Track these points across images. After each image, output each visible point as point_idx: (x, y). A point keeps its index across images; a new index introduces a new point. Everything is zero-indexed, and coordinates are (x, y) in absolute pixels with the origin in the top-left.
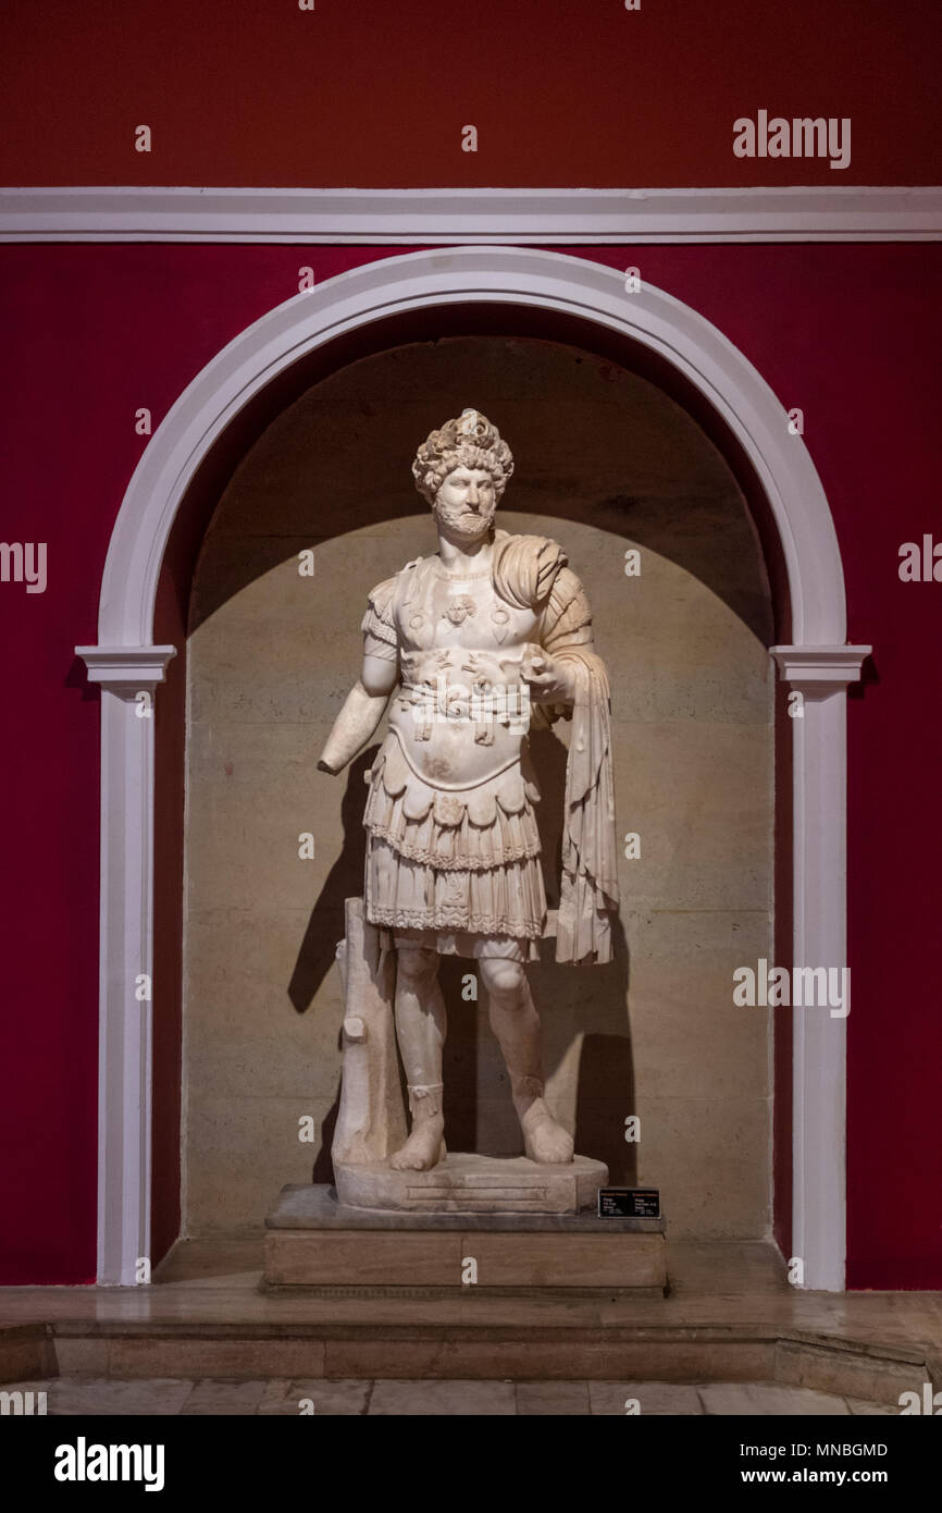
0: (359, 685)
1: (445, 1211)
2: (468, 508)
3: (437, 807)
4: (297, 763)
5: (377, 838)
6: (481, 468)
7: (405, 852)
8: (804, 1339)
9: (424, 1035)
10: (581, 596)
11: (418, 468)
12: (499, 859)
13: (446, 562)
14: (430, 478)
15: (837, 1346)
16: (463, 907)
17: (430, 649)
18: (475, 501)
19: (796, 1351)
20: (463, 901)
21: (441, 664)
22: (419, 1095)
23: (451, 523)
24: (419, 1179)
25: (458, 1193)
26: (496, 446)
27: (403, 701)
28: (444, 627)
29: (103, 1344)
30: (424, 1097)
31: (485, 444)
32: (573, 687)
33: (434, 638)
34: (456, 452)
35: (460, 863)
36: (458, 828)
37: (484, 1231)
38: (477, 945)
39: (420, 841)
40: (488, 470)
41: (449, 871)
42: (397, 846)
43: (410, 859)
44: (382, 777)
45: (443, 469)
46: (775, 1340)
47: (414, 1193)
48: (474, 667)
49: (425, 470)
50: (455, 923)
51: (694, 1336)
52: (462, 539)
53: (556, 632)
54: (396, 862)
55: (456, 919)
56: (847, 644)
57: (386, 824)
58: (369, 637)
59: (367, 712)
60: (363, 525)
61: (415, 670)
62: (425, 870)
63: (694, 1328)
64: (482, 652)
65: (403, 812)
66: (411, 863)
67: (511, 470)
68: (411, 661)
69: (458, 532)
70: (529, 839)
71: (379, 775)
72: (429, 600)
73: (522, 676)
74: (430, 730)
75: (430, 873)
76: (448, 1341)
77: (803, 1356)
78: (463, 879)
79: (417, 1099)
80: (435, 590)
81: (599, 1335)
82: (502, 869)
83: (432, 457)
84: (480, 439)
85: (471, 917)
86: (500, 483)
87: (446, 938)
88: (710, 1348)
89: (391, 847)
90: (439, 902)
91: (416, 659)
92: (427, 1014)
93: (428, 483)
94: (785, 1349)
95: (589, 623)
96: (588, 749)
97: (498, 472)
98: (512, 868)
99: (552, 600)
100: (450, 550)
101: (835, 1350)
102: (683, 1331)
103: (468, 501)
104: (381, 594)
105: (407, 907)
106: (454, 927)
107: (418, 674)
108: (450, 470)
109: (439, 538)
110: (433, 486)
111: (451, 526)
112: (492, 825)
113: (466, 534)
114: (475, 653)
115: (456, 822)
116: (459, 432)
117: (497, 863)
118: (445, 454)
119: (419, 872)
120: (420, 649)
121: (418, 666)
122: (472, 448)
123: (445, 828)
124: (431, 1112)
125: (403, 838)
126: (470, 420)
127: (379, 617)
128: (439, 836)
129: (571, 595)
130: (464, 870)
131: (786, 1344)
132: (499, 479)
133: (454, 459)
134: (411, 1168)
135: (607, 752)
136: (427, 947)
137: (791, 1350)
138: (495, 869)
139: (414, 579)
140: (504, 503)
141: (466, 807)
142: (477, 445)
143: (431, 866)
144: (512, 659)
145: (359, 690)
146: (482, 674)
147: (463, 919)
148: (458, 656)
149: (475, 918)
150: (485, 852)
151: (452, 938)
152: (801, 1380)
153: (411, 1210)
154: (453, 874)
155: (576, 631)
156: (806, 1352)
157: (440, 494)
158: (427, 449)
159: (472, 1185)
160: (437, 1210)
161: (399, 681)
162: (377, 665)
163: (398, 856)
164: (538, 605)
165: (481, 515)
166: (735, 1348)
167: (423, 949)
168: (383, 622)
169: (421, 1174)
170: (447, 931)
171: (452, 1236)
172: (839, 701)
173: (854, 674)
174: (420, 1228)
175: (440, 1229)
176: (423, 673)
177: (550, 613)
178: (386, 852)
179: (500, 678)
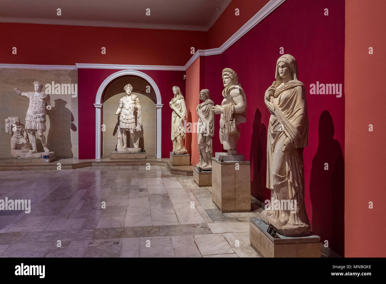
0: (119, 107)
3: (126, 118)
9: (125, 137)
12: (131, 122)
16: (128, 126)
17: (126, 104)
18: (129, 92)
22: (124, 143)
23: (127, 93)
24: (124, 150)
25: (128, 151)
27: (123, 109)
28: (127, 102)
31: (130, 87)
32: (138, 108)
35: (128, 123)
37: (130, 154)
38: (129, 130)
39: (124, 121)
46: (157, 162)
49: (125, 89)
53: (136, 103)
55: (128, 128)
56: (161, 104)
57: (121, 119)
59: (120, 110)
65: (123, 118)
66: (124, 123)
67: (133, 89)
70: (134, 121)
71: (121, 115)
73: (133, 107)
74: (125, 111)
80: (126, 99)
90: (126, 126)
96: (139, 113)
97: (131, 89)
98: (133, 123)
100: (127, 96)
104: (121, 100)
105: (123, 126)
109: (126, 95)
112: (131, 119)
114: (129, 105)
116: (128, 86)
118: (127, 88)
123: (127, 120)
126: (129, 84)
127: (121, 102)
129: (138, 100)
135: (141, 113)
139: (124, 98)
141: (128, 118)
144: (132, 105)
153: (124, 152)
155: (138, 103)
157: (126, 91)
158: (125, 87)
161: (122, 107)
162: (121, 106)
163: (122, 122)
167: (125, 130)
170: (127, 128)
172: (161, 109)
173: (162, 107)
174: (125, 154)
175: (126, 153)
176: (125, 106)
177: (136, 101)
178: (121, 122)
179: (131, 107)
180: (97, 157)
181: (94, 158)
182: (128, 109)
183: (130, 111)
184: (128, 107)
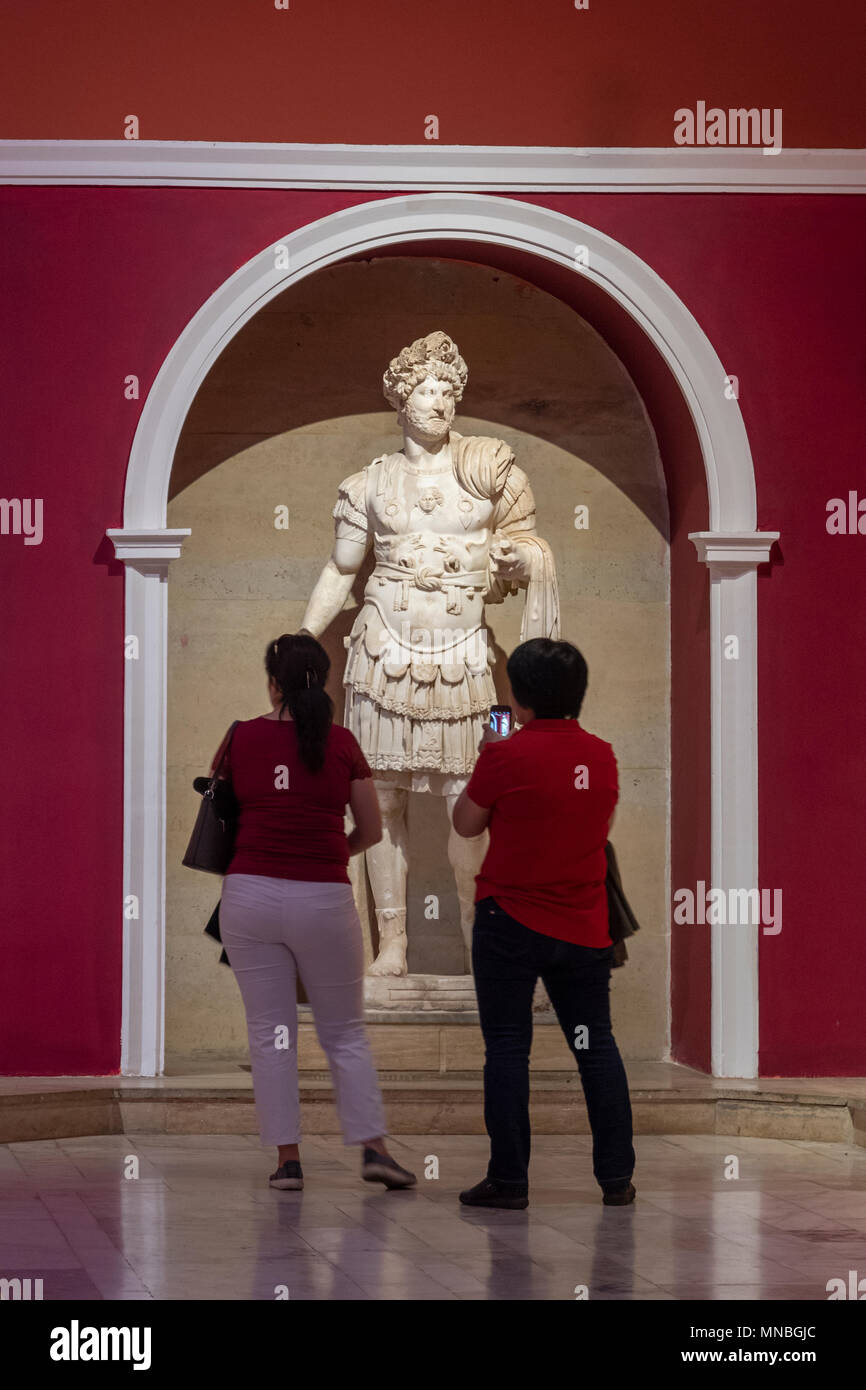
0: (331, 564)
1: (421, 1010)
2: (435, 414)
3: (414, 667)
4: (245, 635)
5: (359, 694)
6: (446, 380)
7: (386, 705)
8: (742, 1097)
9: (394, 865)
10: (528, 489)
11: (389, 379)
12: (467, 711)
13: (411, 458)
14: (401, 388)
15: (771, 1099)
16: (437, 751)
17: (404, 533)
18: (442, 408)
19: (734, 1108)
20: (438, 746)
21: (416, 545)
22: (388, 916)
23: (420, 426)
24: (399, 983)
25: (433, 994)
26: (456, 361)
27: (379, 577)
28: (417, 515)
29: (161, 1107)
30: (393, 918)
31: (448, 360)
32: (530, 566)
33: (408, 522)
34: (425, 366)
35: (434, 714)
36: (432, 684)
37: (459, 1024)
38: (447, 784)
39: (399, 696)
40: (451, 381)
41: (425, 721)
42: (379, 700)
43: (391, 711)
44: (364, 642)
45: (413, 380)
46: (715, 1101)
47: (396, 994)
48: (445, 548)
49: (396, 381)
50: (430, 764)
51: (650, 1097)
52: (428, 439)
53: (508, 519)
54: (377, 714)
55: (431, 762)
56: (757, 531)
57: (368, 681)
58: (343, 522)
59: (339, 587)
60: (305, 423)
61: (392, 551)
62: (403, 720)
63: (649, 1091)
64: (451, 536)
65: (384, 671)
66: (391, 714)
67: (465, 381)
68: (387, 543)
69: (426, 434)
70: (490, 695)
71: (361, 640)
72: (401, 490)
73: (492, 556)
74: (407, 602)
75: (407, 722)
76: (447, 1103)
77: (739, 1111)
78: (437, 728)
79: (386, 920)
80: (405, 484)
81: (571, 1097)
82: (469, 719)
83: (404, 370)
84: (445, 356)
85: (443, 760)
86: (459, 392)
87: (420, 778)
88: (663, 1107)
89: (373, 701)
90: (416, 748)
91: (392, 542)
92: (396, 846)
93: (399, 392)
94: (725, 1107)
95: (533, 513)
96: (541, 619)
97: (458, 383)
98: (477, 719)
99: (505, 492)
100: (416, 449)
101: (769, 1102)
102: (640, 1094)
103: (436, 408)
104: (354, 486)
105: (388, 752)
106: (429, 768)
107: (395, 554)
108: (420, 382)
109: (406, 435)
110: (405, 395)
111: (419, 429)
112: (461, 682)
113: (432, 435)
114: (445, 537)
115: (431, 679)
116: (428, 349)
117: (465, 714)
118: (415, 367)
119: (398, 722)
120: (395, 533)
121: (394, 548)
122: (439, 363)
123: (421, 684)
124: (399, 932)
125: (384, 693)
126: (435, 339)
127: (353, 506)
128: (416, 691)
129: (520, 488)
130: (438, 720)
131: (725, 1103)
132: (458, 388)
133: (424, 372)
134: (391, 974)
135: (556, 621)
136: (401, 787)
137: (729, 1107)
138: (464, 719)
139: (383, 474)
140: (461, 409)
141: (439, 667)
142: (443, 360)
143: (409, 717)
144: (476, 543)
145: (331, 568)
146: (452, 554)
147: (438, 761)
148: (430, 539)
149: (447, 760)
150: (455, 705)
151: (426, 778)
152: (739, 1132)
153: (392, 1008)
154: (428, 723)
155: (524, 519)
156: (743, 1107)
157: (410, 401)
158: (398, 363)
159: (445, 987)
160: (414, 1009)
162: (351, 547)
163: (379, 709)
164: (495, 496)
165: (444, 419)
166: (683, 1108)
167: (397, 789)
168: (356, 510)
169: (401, 979)
170: (423, 772)
171: (431, 1029)
172: (750, 579)
173: (764, 556)
174: (405, 1022)
175: (422, 1022)
176: (404, 552)
177: (503, 503)
178: (367, 707)
179: (466, 558)
180: (136, 1058)
181: (112, 1064)
182: (429, 581)
183: (456, 596)
184: (429, 563)
